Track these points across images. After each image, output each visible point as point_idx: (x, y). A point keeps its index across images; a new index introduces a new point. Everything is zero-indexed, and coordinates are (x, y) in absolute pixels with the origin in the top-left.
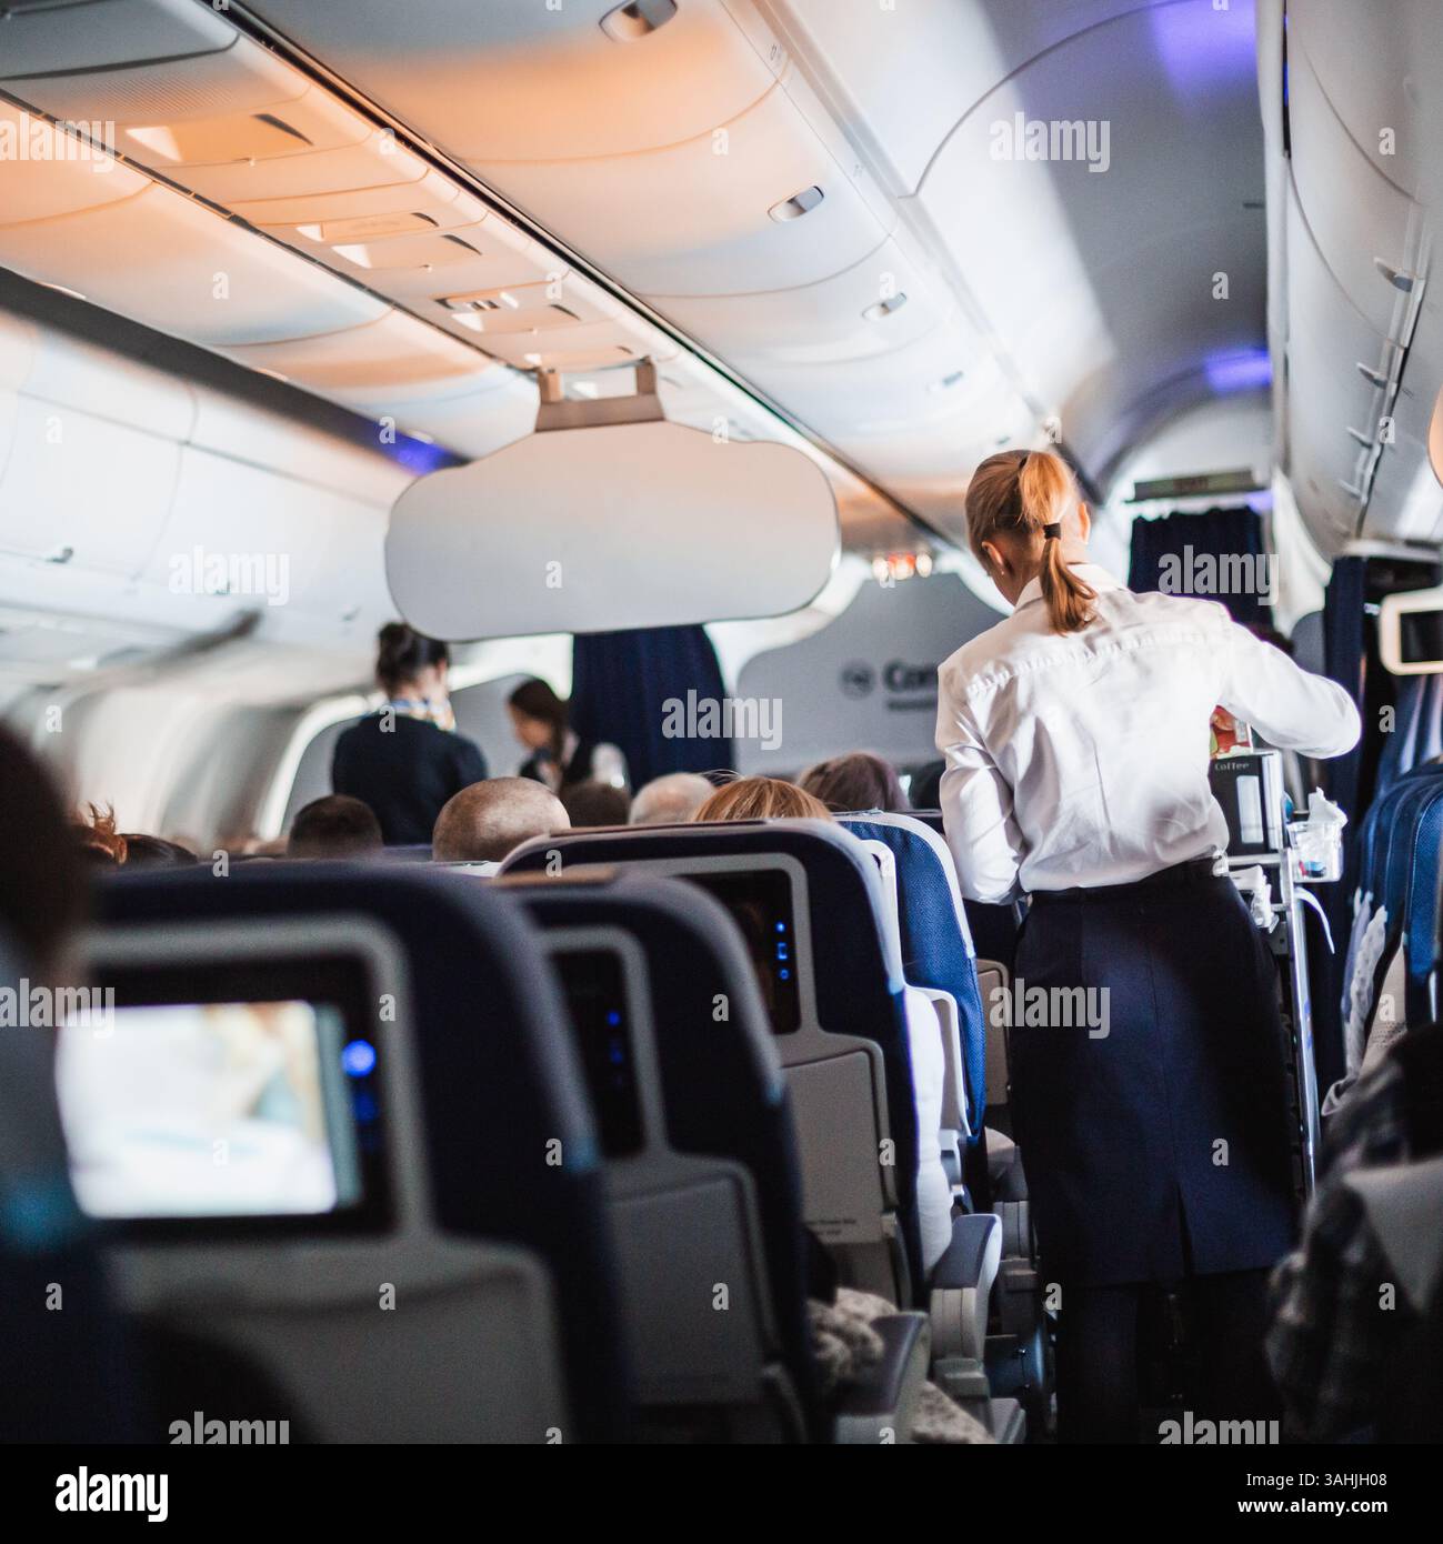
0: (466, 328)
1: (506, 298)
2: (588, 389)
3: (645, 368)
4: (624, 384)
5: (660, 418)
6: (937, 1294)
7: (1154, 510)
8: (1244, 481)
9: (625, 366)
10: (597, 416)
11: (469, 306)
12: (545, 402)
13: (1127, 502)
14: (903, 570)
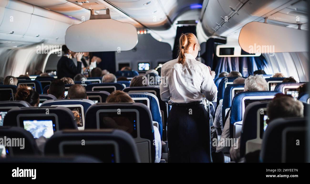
0: (80, 5)
1: (87, 1)
3: (108, 10)
4: (104, 12)
5: (110, 18)
7: (180, 25)
8: (194, 22)
10: (100, 17)
11: (81, 2)
12: (91, 15)
13: (176, 24)
14: (142, 33)
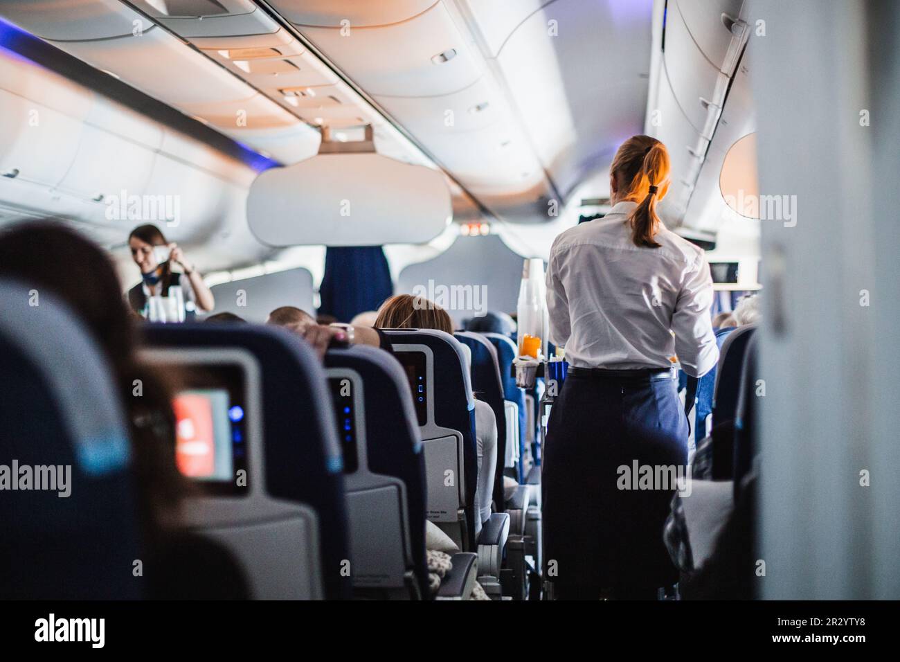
0: (291, 105)
1: (310, 91)
2: (342, 137)
3: (369, 129)
4: (360, 136)
5: (373, 151)
6: (480, 547)
7: (588, 212)
9: (360, 127)
10: (346, 148)
11: (293, 94)
12: (323, 141)
13: (577, 207)
14: (475, 231)
